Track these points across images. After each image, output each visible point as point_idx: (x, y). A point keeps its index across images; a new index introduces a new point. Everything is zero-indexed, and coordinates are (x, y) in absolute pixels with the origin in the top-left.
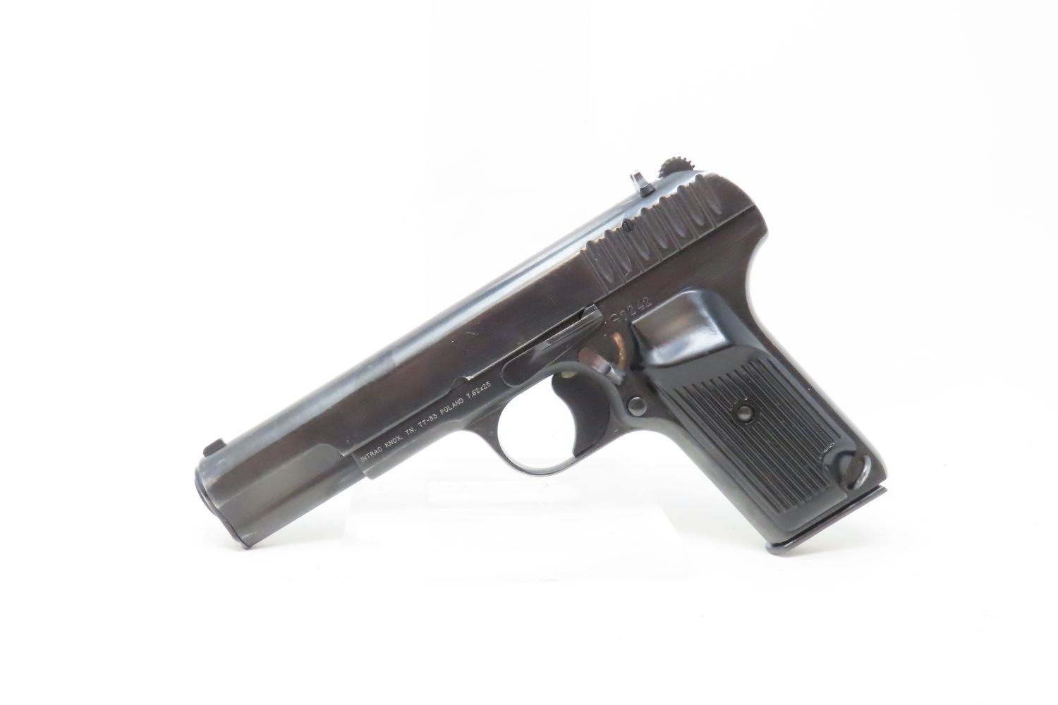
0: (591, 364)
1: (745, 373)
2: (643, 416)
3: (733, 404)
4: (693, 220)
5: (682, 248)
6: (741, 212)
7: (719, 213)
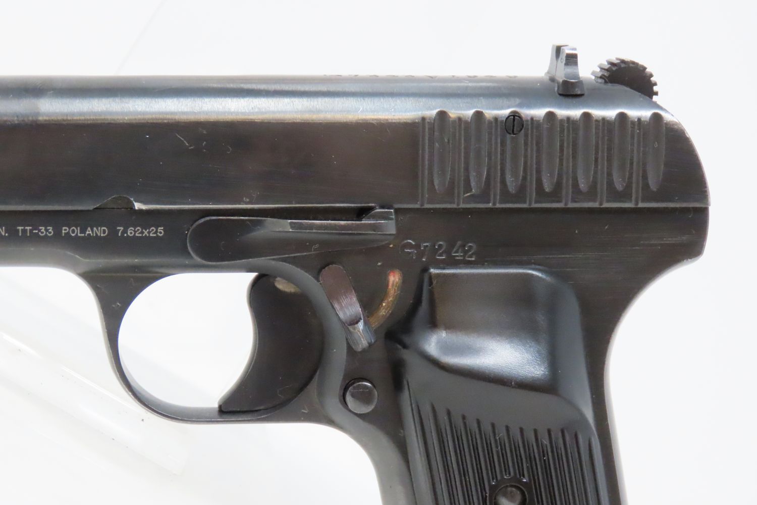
0: (332, 296)
1: (546, 442)
2: (361, 416)
3: (502, 476)
4: (610, 174)
5: (571, 205)
6: (684, 205)
7: (653, 187)
